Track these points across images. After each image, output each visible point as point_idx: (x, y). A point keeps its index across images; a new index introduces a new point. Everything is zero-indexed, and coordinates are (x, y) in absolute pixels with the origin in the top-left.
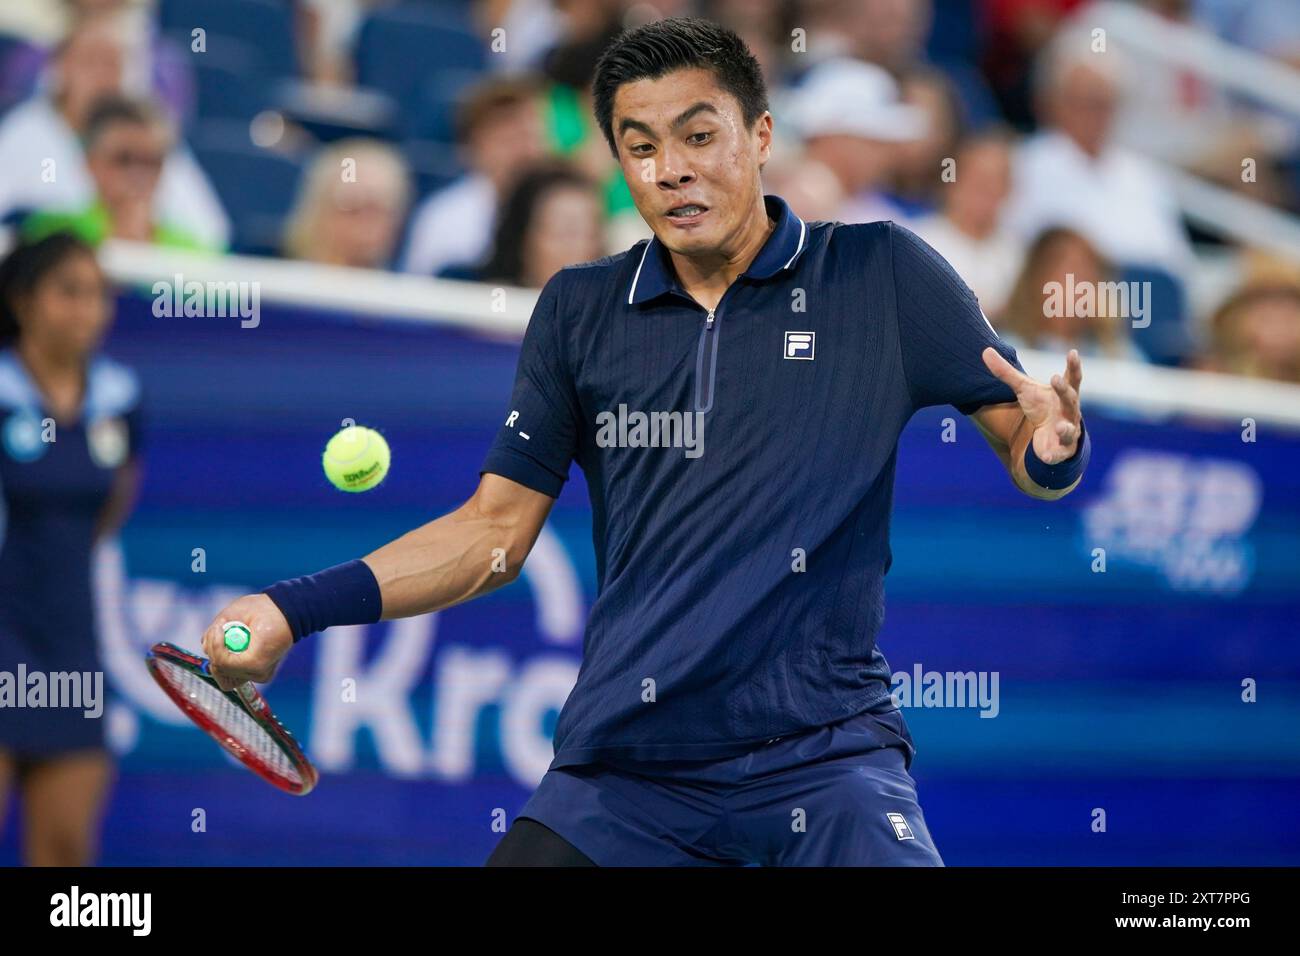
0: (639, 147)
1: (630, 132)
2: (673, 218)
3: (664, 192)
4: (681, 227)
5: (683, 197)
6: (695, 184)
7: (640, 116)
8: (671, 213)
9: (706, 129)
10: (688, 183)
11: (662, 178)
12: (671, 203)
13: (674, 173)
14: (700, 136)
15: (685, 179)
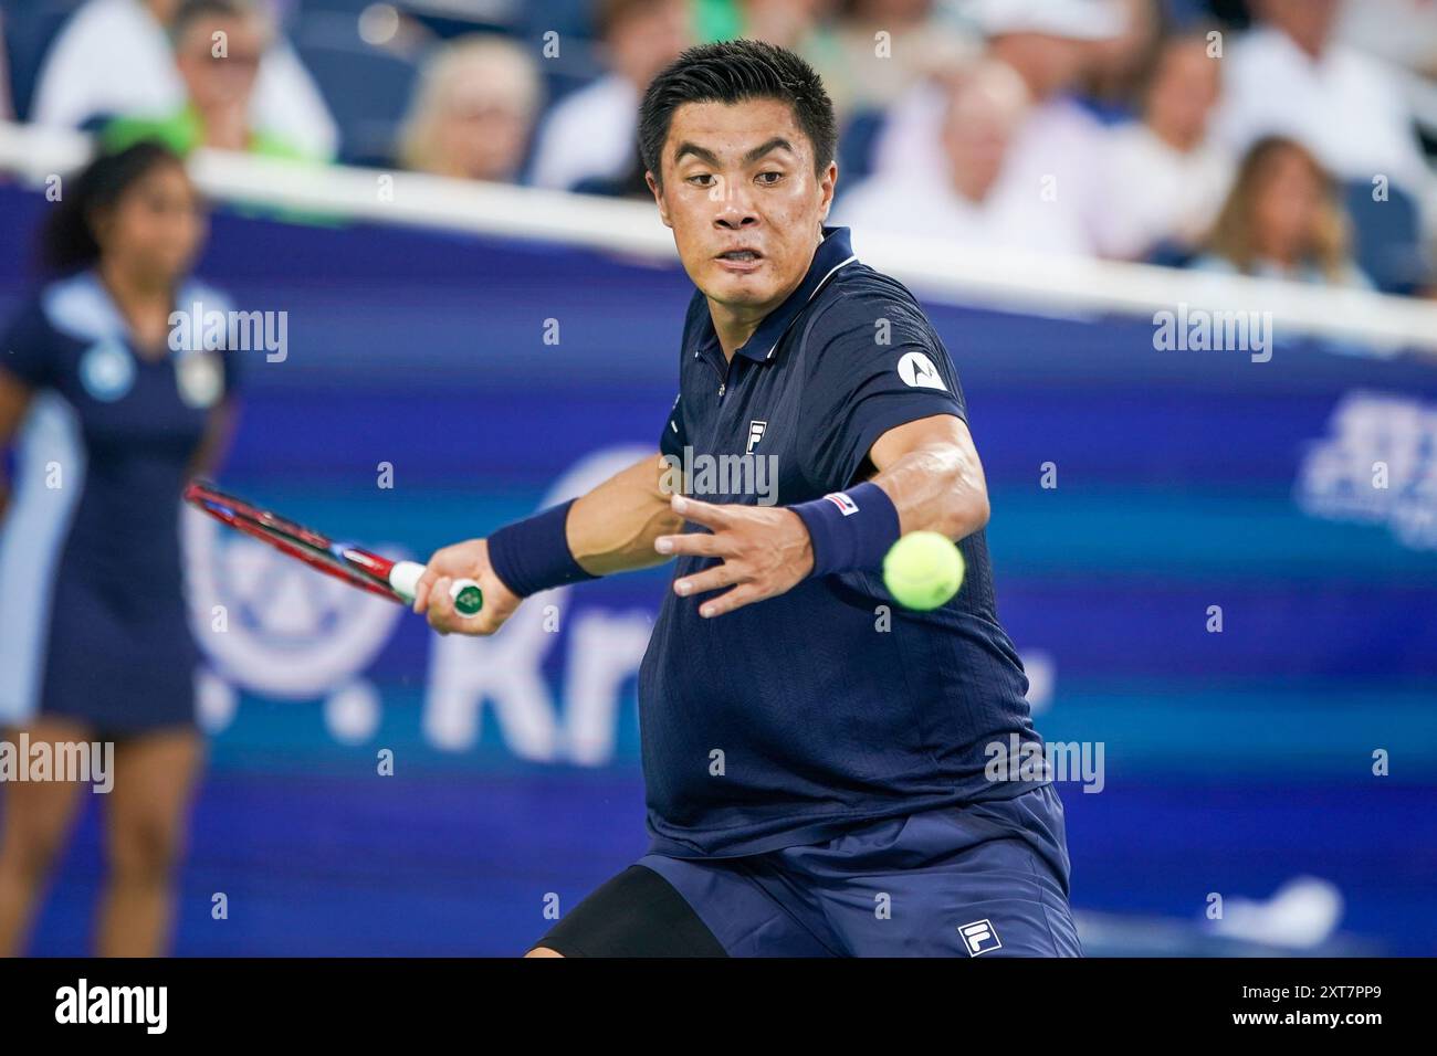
0: (696, 177)
1: (688, 158)
2: (723, 261)
3: (718, 231)
4: (732, 271)
5: (740, 239)
6: (757, 228)
7: (702, 142)
8: (723, 256)
9: (779, 169)
10: (750, 225)
11: (719, 216)
12: (727, 245)
13: (735, 211)
14: (771, 176)
15: (748, 221)
